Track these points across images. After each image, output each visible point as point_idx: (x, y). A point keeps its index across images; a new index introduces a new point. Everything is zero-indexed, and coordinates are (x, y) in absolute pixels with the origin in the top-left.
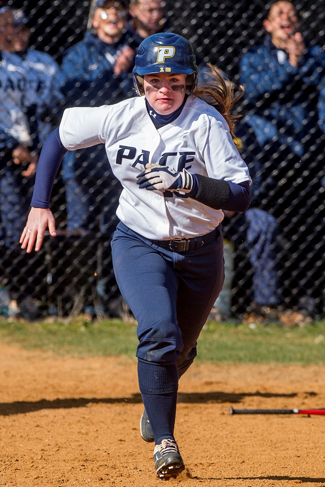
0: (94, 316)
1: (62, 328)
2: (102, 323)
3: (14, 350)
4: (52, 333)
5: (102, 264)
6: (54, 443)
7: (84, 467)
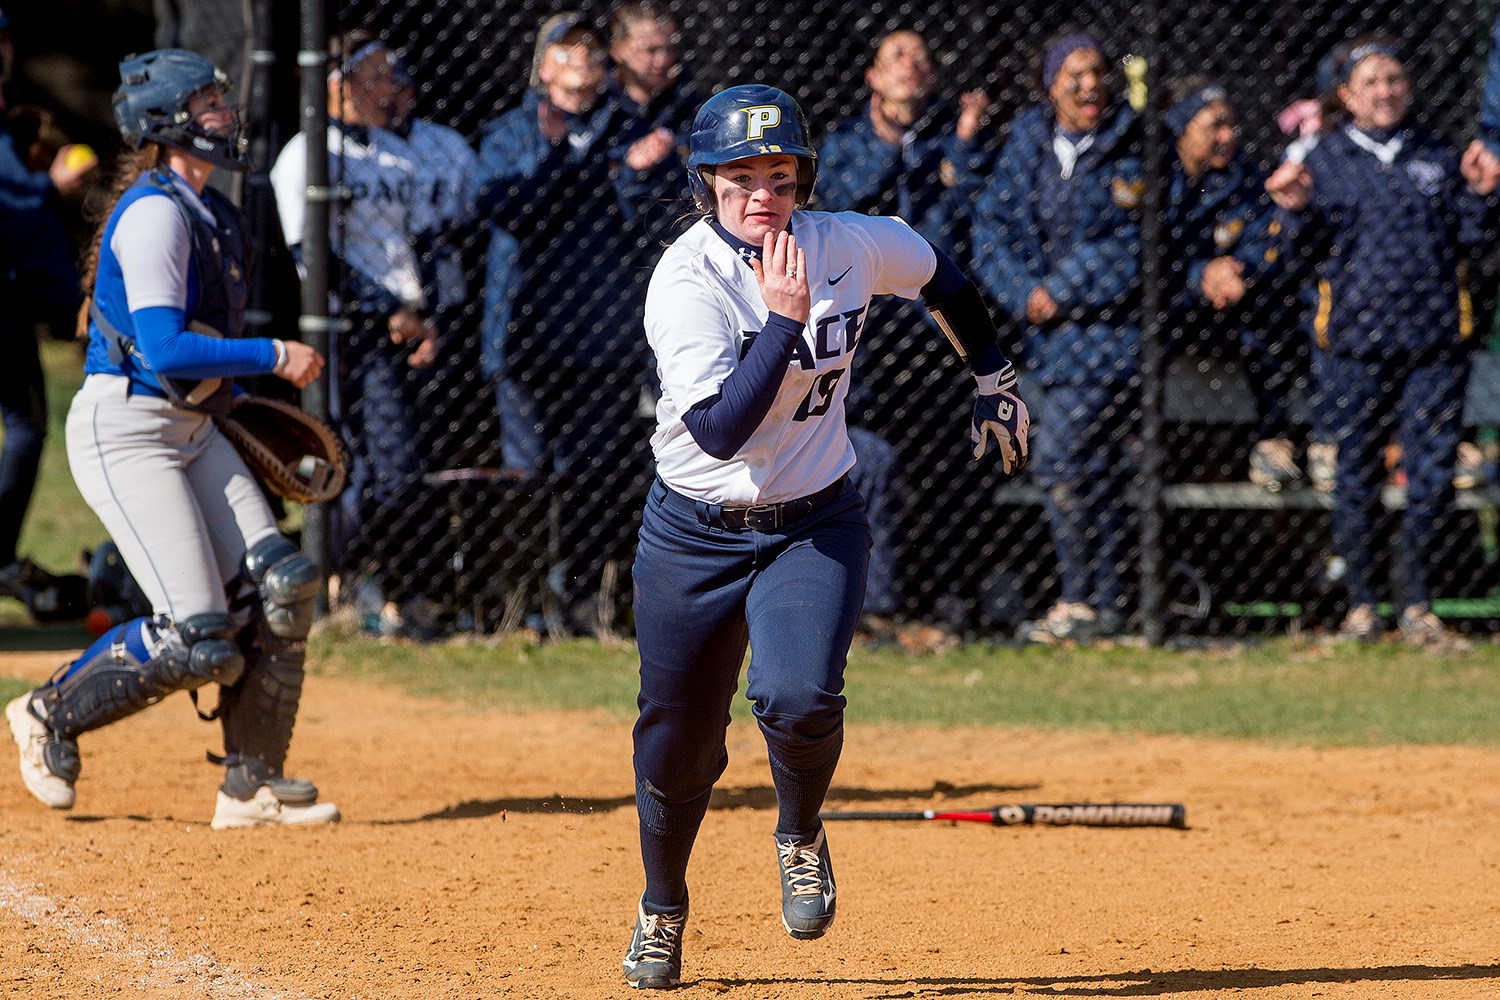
0: (544, 634)
1: (483, 657)
2: (560, 646)
3: (392, 697)
4: (463, 665)
5: (559, 534)
6: (468, 875)
7: (524, 922)
